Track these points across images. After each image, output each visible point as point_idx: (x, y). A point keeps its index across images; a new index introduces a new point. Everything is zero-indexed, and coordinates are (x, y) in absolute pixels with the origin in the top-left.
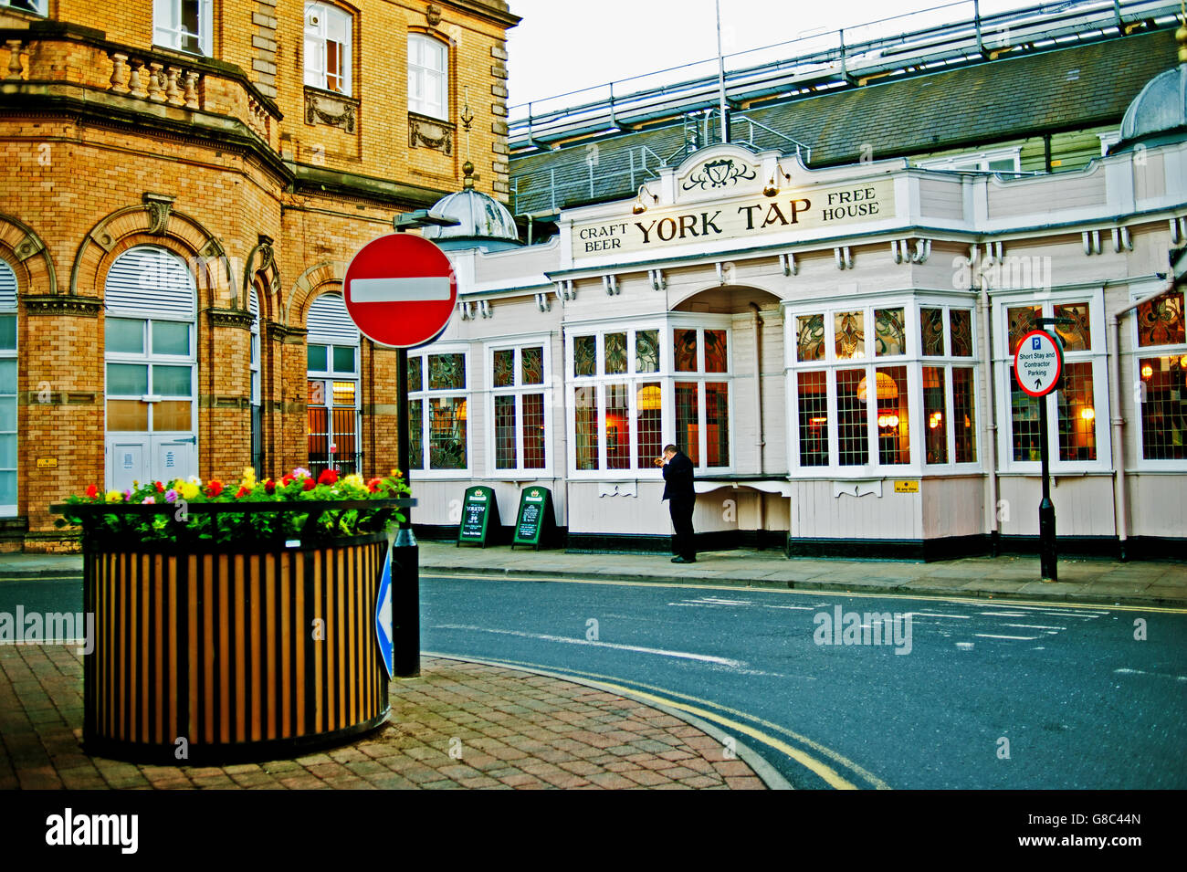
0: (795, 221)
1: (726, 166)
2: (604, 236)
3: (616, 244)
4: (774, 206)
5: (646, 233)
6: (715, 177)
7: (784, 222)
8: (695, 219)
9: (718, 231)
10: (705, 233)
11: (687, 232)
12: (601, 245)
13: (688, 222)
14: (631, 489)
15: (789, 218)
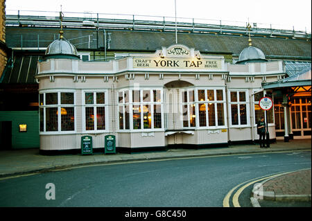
0: (198, 66)
1: (180, 50)
4: (193, 62)
5: (157, 63)
6: (177, 52)
7: (195, 66)
8: (172, 62)
9: (178, 66)
10: (174, 66)
11: (169, 65)
12: (143, 65)
13: (170, 62)
14: (153, 134)
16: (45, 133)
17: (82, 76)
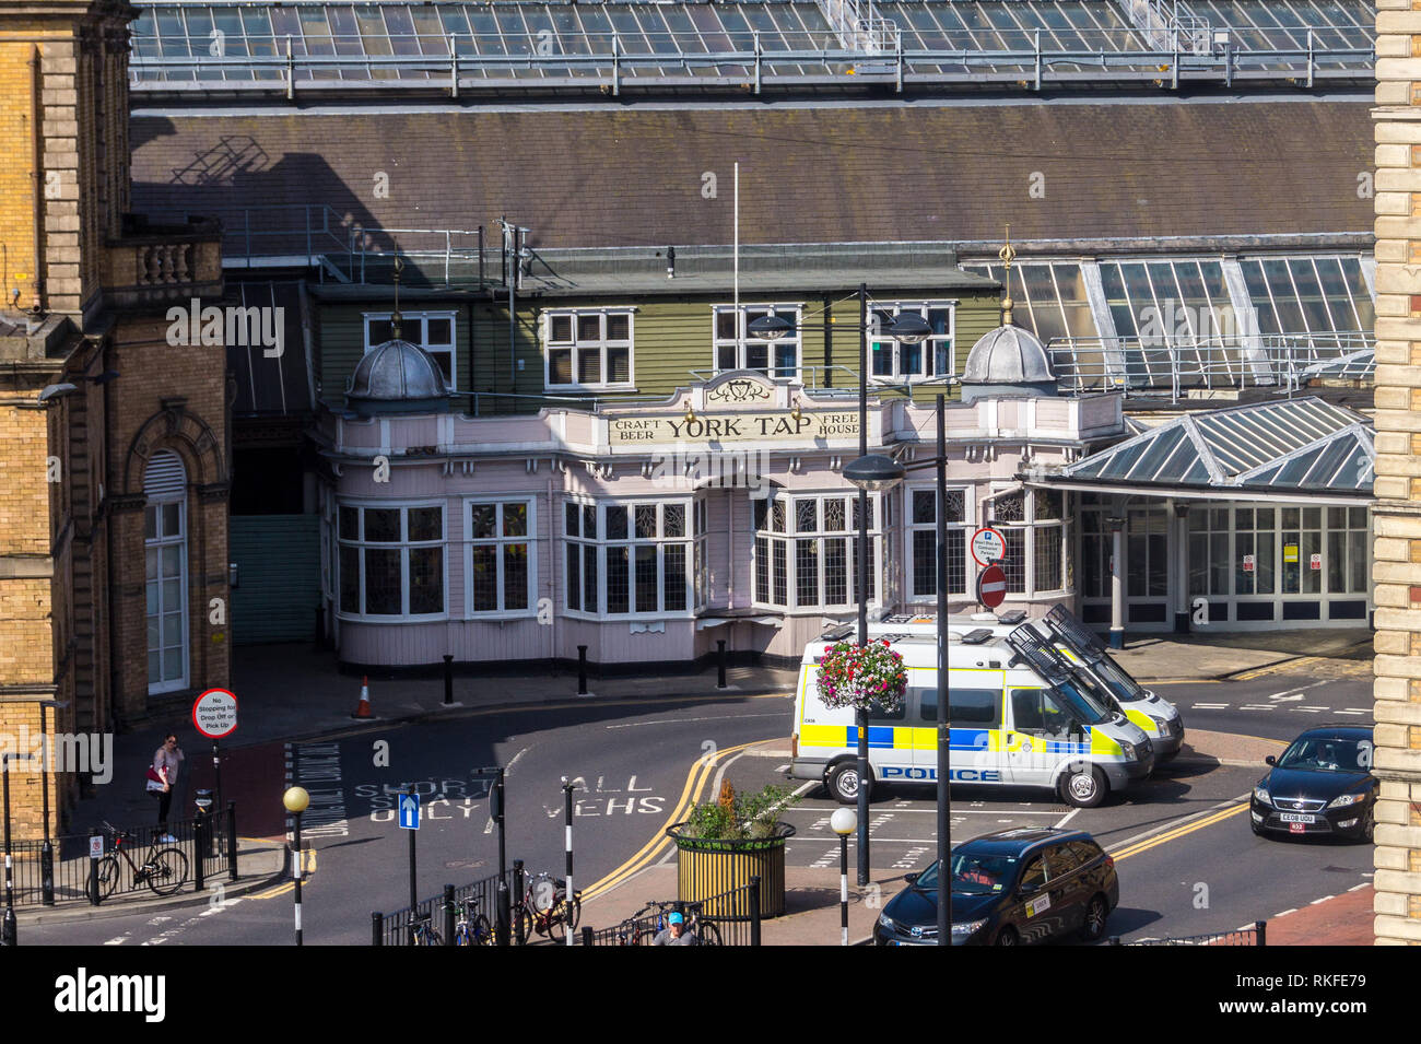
0: (798, 432)
1: (746, 386)
2: (639, 429)
3: (650, 436)
4: (783, 420)
5: (677, 430)
6: (737, 393)
7: (790, 432)
8: (719, 423)
9: (737, 433)
10: (727, 434)
11: (712, 432)
12: (636, 435)
13: (714, 425)
14: (660, 627)
15: (794, 430)
16: (364, 617)
17: (465, 460)
